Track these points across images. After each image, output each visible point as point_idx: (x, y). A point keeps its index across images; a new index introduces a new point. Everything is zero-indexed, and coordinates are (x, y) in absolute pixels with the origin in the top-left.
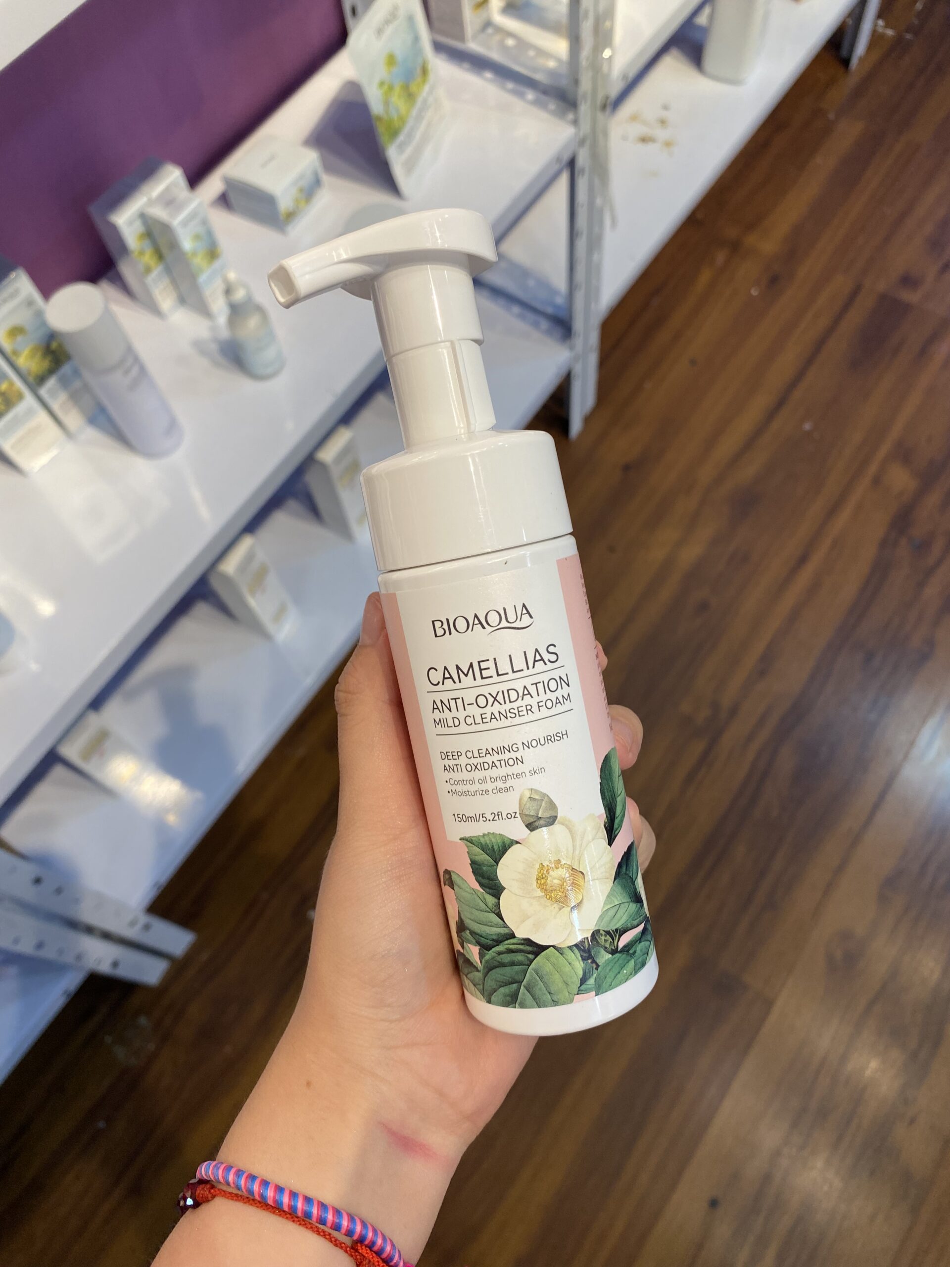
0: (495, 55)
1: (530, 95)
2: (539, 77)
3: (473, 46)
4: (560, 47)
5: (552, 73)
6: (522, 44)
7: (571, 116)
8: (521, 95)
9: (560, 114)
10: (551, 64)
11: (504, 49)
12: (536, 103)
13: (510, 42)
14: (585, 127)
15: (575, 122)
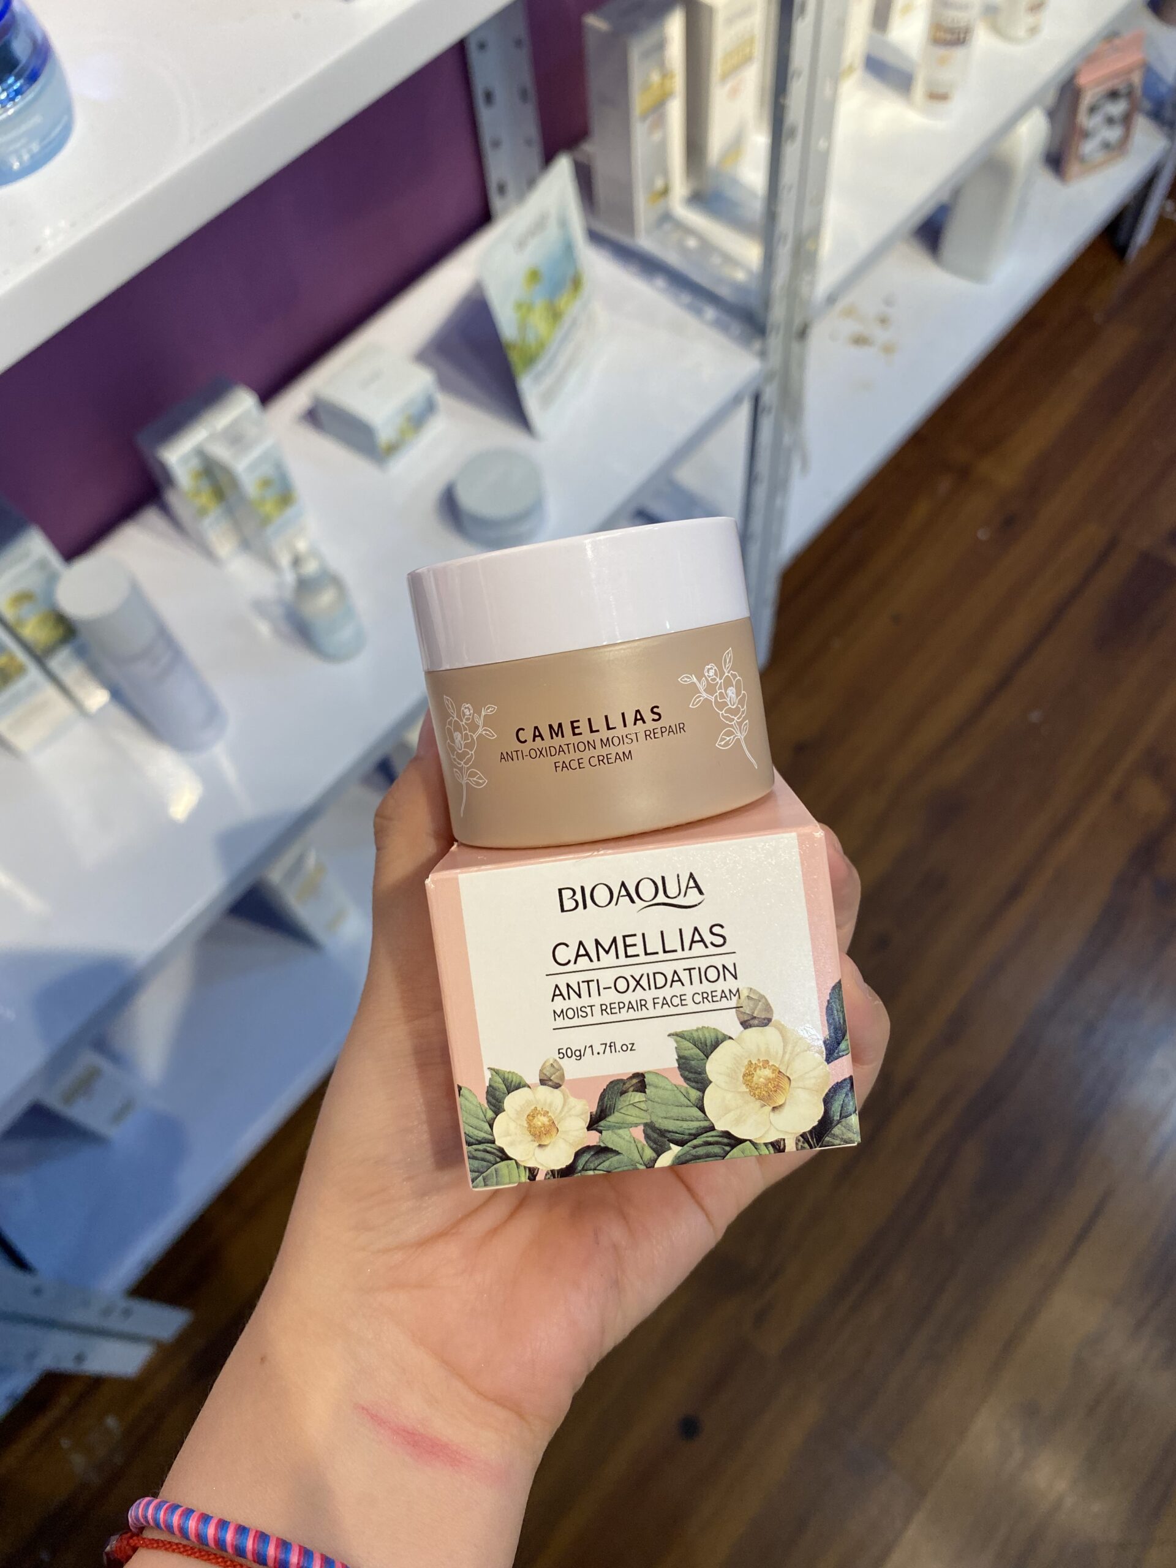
0: (672, 258)
1: (710, 313)
2: (724, 292)
3: (646, 242)
4: (750, 253)
5: (738, 288)
6: (707, 246)
7: (757, 345)
8: (698, 312)
9: (745, 341)
10: (740, 276)
11: (684, 251)
12: (718, 324)
13: (692, 243)
14: (775, 359)
15: (763, 354)
